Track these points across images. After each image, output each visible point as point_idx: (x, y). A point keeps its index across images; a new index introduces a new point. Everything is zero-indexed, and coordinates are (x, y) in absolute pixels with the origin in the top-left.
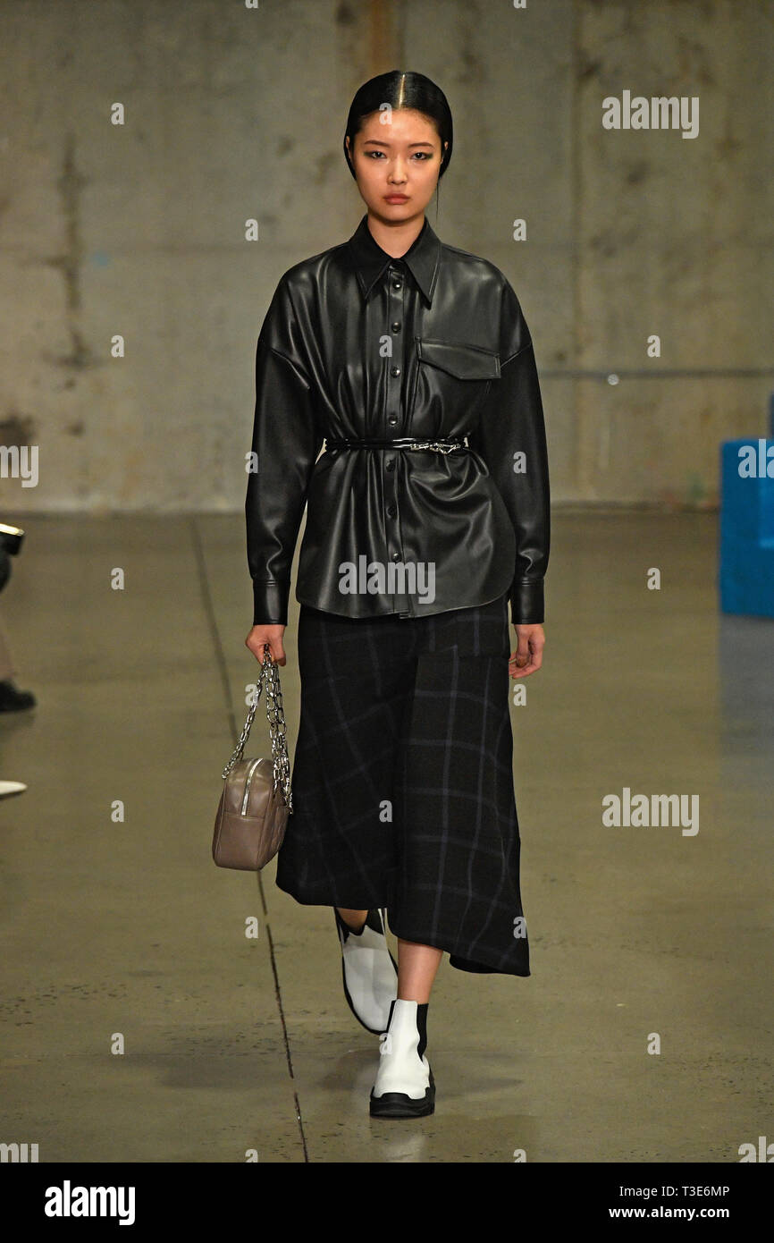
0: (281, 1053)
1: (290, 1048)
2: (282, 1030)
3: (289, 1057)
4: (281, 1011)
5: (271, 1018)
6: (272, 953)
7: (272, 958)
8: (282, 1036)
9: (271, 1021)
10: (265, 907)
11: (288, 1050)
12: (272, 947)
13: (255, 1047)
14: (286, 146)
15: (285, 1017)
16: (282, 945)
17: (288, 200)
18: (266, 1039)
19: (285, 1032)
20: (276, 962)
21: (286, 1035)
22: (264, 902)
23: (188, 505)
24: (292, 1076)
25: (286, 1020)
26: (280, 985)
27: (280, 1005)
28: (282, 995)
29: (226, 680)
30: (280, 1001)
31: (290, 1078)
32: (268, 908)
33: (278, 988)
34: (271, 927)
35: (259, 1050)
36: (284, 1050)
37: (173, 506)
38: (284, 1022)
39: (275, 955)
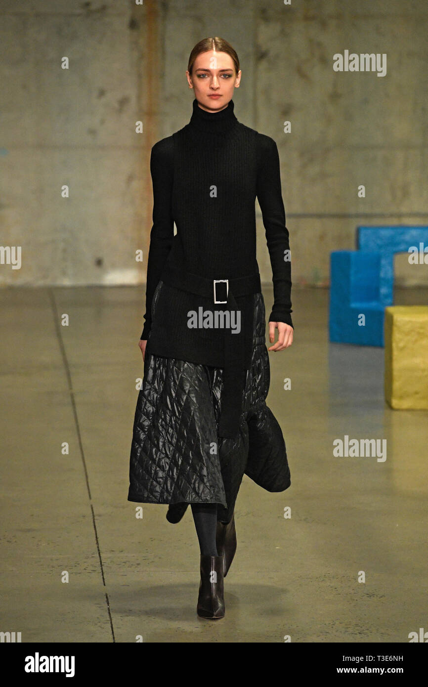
0: (99, 573)
1: (103, 570)
2: (99, 560)
3: (103, 575)
4: (99, 550)
5: (93, 554)
6: (94, 520)
7: (94, 522)
8: (100, 563)
9: (93, 556)
10: (90, 496)
11: (102, 571)
12: (94, 516)
13: (85, 569)
14: (102, 93)
15: (101, 553)
16: (100, 516)
17: (103, 122)
18: (91, 565)
19: (101, 562)
20: (96, 524)
21: (101, 563)
22: (89, 492)
23: (49, 282)
24: (105, 585)
25: (101, 555)
26: (98, 537)
27: (98, 547)
28: (99, 542)
29: (68, 374)
30: (98, 545)
31: (103, 586)
32: (92, 496)
33: (97, 538)
34: (93, 506)
35: (87, 571)
36: (100, 571)
37: (41, 283)
38: (100, 556)
39: (95, 521)
